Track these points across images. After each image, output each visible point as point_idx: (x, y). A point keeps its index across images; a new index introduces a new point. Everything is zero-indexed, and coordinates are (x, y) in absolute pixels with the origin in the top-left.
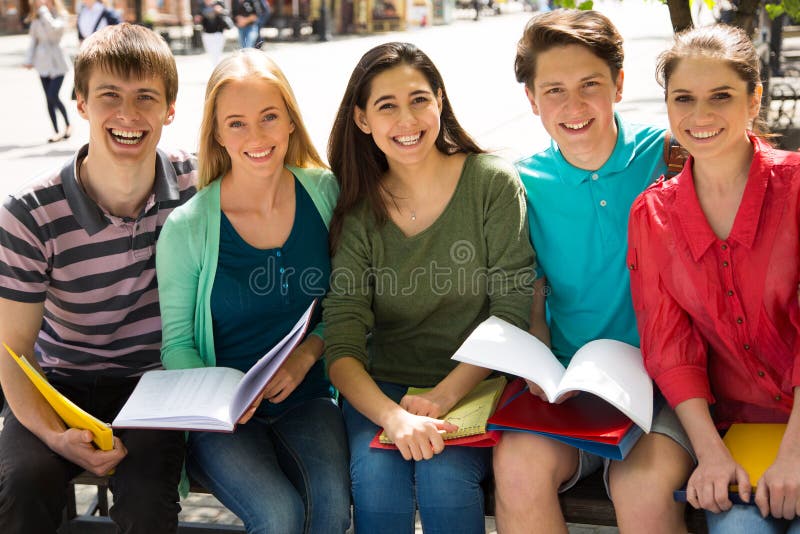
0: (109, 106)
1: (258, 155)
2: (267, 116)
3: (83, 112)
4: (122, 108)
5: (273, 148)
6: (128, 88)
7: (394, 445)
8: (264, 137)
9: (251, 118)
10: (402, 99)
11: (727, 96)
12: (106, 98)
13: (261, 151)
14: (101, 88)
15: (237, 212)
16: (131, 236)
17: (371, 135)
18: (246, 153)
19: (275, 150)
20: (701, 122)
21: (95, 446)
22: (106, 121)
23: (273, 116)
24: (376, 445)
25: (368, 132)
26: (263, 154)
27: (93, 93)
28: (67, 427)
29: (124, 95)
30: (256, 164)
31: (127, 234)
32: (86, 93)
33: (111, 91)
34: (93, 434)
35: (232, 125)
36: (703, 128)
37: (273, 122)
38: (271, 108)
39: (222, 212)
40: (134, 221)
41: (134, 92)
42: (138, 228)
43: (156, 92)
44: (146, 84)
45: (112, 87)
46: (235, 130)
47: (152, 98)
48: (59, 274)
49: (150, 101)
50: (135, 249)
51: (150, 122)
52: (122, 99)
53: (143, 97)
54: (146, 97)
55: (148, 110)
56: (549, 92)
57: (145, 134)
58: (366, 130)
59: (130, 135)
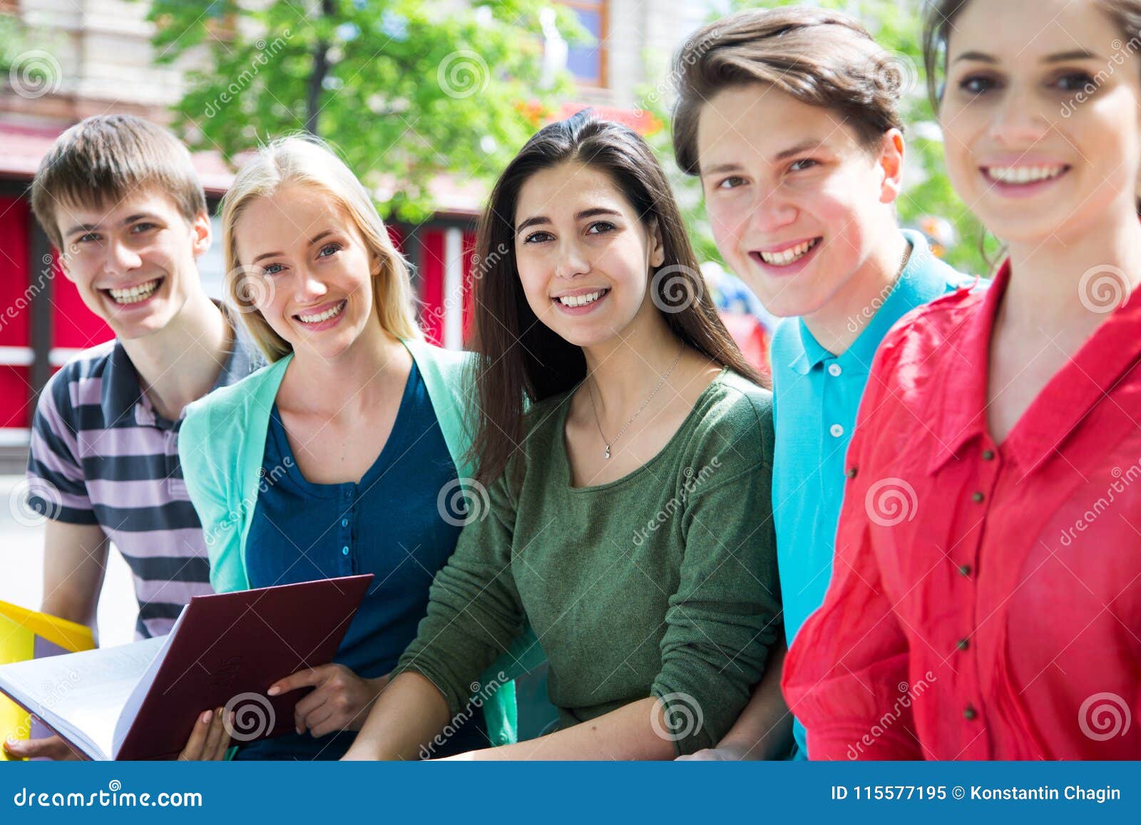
1: (317, 319)
2: (321, 249)
6: (109, 220)
14: (71, 232)
15: (300, 412)
18: (296, 316)
26: (324, 315)
30: (317, 333)
33: (90, 232)
35: (267, 270)
37: (337, 255)
56: (720, 186)
57: (159, 283)
59: (135, 292)
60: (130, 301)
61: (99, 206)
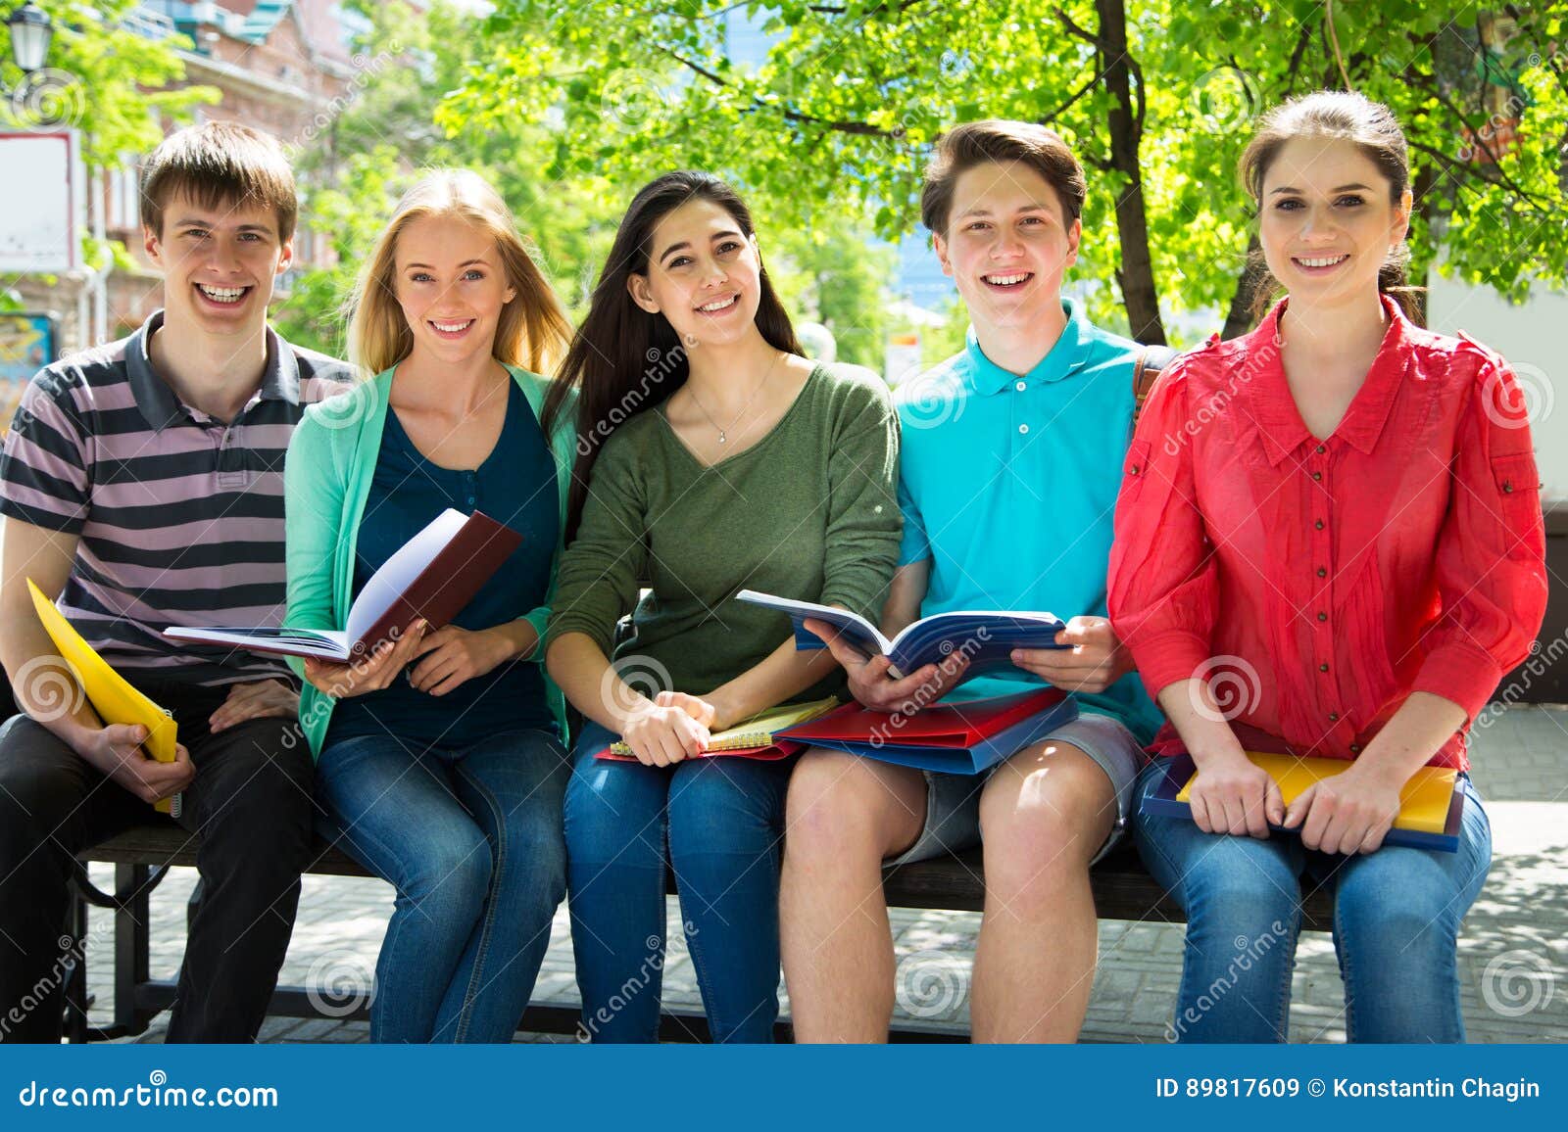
0: (198, 252)
1: (448, 328)
2: (468, 273)
3: (155, 255)
4: (215, 256)
5: (473, 321)
6: (223, 221)
7: (635, 757)
8: (459, 304)
9: (444, 271)
10: (701, 248)
11: (1357, 201)
12: (190, 238)
13: (452, 323)
14: (182, 224)
15: (414, 409)
16: (217, 449)
17: (661, 316)
18: (432, 323)
19: (475, 324)
20: (1318, 240)
21: (146, 752)
22: (194, 272)
23: (478, 275)
24: (604, 756)
25: (655, 311)
26: (455, 328)
27: (171, 229)
28: (104, 724)
29: (219, 236)
30: (444, 341)
31: (211, 446)
32: (159, 229)
33: (197, 228)
34: (147, 730)
35: (415, 278)
36: (1319, 252)
37: (477, 284)
38: (478, 262)
39: (390, 407)
40: (225, 425)
41: (231, 230)
42: (230, 438)
43: (263, 229)
44: (249, 218)
45: (200, 223)
46: (418, 285)
47: (259, 238)
48: (102, 495)
49: (257, 243)
50: (221, 470)
51: (257, 275)
52: (215, 239)
53: (246, 235)
54: (249, 237)
55: (252, 257)
56: (970, 228)
57: (247, 290)
58: (651, 308)
59: (227, 293)
60: (220, 299)
61: (212, 206)
